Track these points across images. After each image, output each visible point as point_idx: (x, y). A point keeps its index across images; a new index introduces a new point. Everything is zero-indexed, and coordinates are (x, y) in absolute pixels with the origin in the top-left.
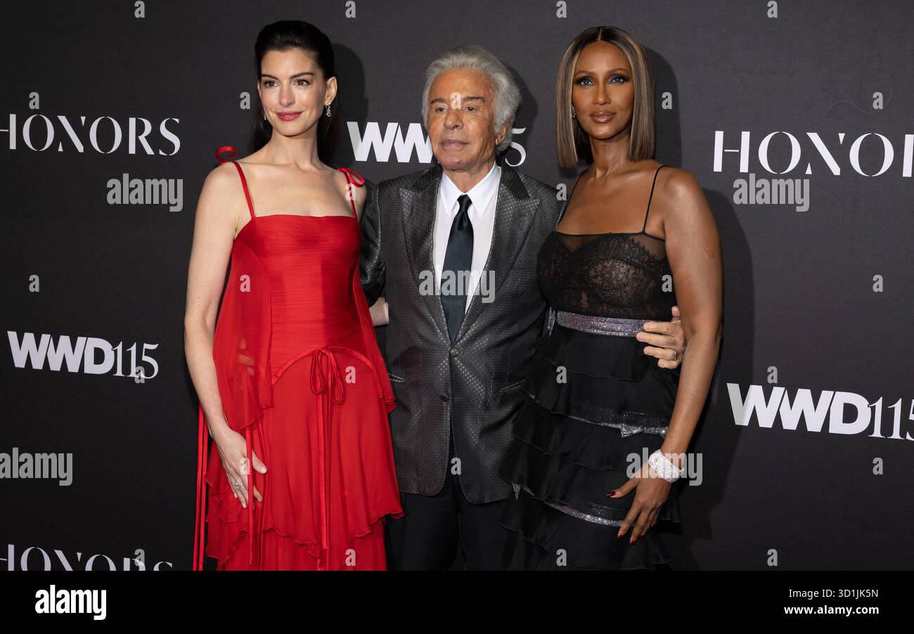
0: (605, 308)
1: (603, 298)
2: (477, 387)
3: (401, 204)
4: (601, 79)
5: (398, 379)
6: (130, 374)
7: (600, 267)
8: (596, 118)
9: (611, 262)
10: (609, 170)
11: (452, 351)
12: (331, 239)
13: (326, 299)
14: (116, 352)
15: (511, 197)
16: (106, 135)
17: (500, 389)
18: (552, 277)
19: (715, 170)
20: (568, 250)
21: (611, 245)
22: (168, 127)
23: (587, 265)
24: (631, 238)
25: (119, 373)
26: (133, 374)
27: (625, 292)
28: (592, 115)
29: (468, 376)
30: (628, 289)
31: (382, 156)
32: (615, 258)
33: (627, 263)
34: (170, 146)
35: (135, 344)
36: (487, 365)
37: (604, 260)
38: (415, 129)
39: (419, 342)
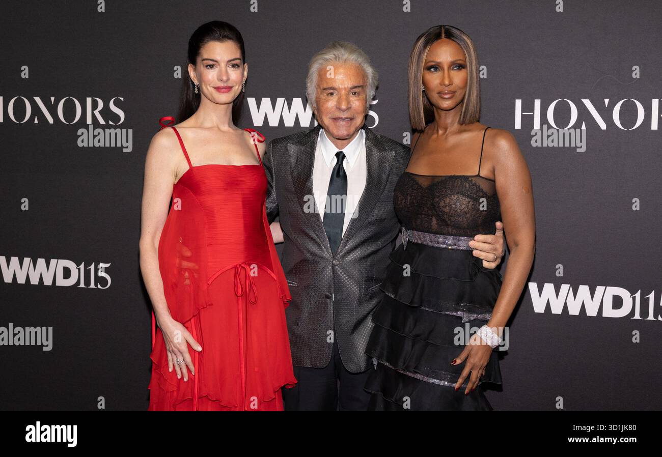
0: (450, 229)
1: (449, 222)
2: (353, 288)
3: (289, 156)
4: (446, 68)
5: (293, 284)
6: (90, 286)
7: (448, 200)
8: (442, 95)
9: (456, 196)
10: (448, 130)
11: (334, 262)
12: (249, 182)
13: (246, 226)
14: (79, 270)
15: (375, 150)
16: (69, 110)
17: (369, 288)
18: (409, 206)
19: (516, 128)
20: (421, 186)
21: (455, 184)
22: (115, 104)
23: (438, 198)
24: (470, 179)
25: (82, 285)
26: (92, 286)
27: (466, 218)
28: (439, 93)
29: (346, 279)
30: (468, 215)
31: (274, 122)
32: (459, 193)
33: (468, 197)
34: (117, 118)
35: (94, 263)
36: (359, 271)
37: (451, 195)
38: (297, 102)
39: (309, 256)
